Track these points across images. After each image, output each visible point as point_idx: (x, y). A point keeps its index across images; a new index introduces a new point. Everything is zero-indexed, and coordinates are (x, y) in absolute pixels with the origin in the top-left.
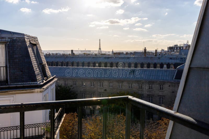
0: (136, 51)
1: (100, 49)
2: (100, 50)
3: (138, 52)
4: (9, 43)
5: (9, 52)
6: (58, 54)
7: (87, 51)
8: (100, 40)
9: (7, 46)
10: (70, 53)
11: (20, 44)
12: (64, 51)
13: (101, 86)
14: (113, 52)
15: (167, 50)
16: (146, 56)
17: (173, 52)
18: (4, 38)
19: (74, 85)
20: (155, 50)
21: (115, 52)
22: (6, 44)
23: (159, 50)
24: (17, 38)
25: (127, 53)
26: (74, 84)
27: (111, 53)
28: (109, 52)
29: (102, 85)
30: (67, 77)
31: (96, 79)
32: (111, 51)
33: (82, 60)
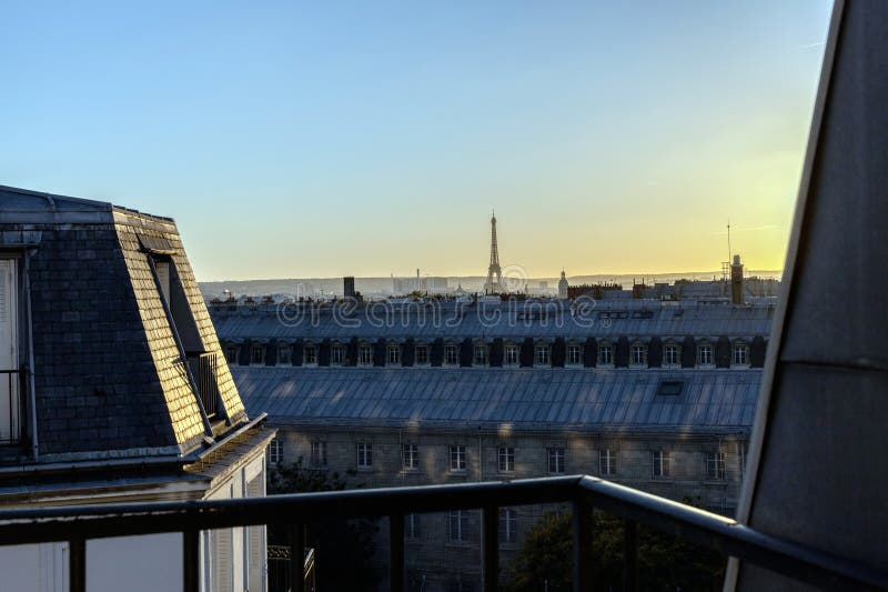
0: (688, 278)
1: (495, 267)
2: (495, 275)
3: (697, 283)
4: (35, 251)
5: (37, 297)
6: (278, 301)
7: (425, 281)
8: (494, 221)
9: (27, 265)
10: (340, 292)
11: (90, 254)
12: (307, 283)
14: (563, 281)
16: (741, 302)
18: (13, 230)
21: (578, 284)
22: (23, 256)
24: (77, 228)
25: (640, 290)
26: (362, 455)
27: (553, 290)
28: (544, 283)
29: (511, 459)
30: (323, 422)
31: (480, 428)
32: (552, 280)
33: (403, 331)
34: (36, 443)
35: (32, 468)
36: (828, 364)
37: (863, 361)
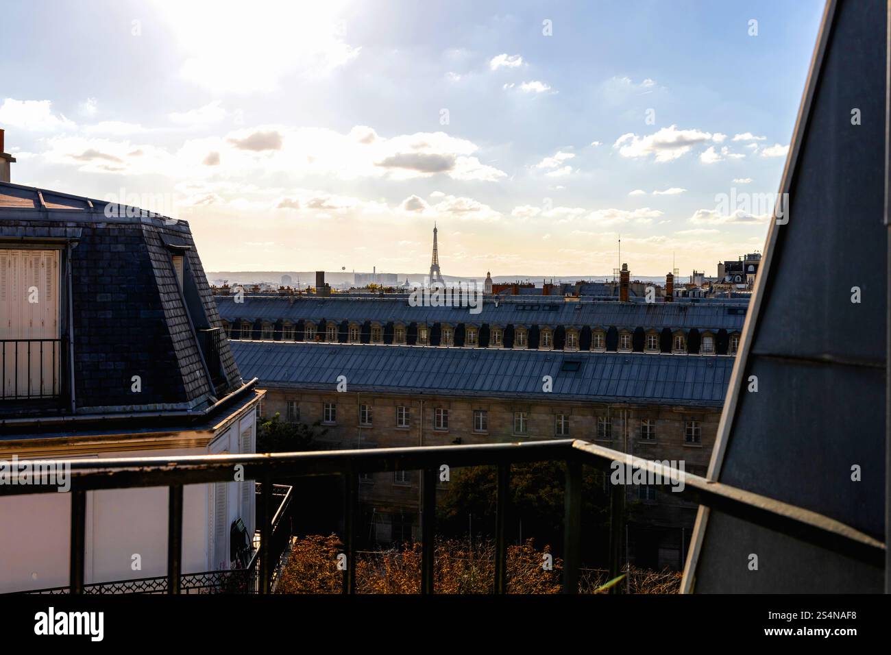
0: (586, 280)
1: (435, 267)
2: (435, 273)
3: (593, 284)
4: (77, 244)
5: (76, 280)
6: (263, 289)
7: (379, 275)
8: (435, 231)
9: (70, 255)
10: (313, 283)
11: (121, 248)
12: (286, 276)
13: (439, 425)
14: (489, 279)
15: (715, 275)
16: (627, 299)
17: (739, 286)
18: (59, 226)
19: (327, 418)
20: (665, 274)
21: (501, 282)
22: (67, 247)
23: (684, 276)
24: (110, 227)
25: (549, 288)
26: (327, 411)
28: (473, 281)
29: (445, 418)
30: (297, 385)
31: (421, 393)
32: (480, 279)
33: (363, 315)
34: (74, 398)
35: (71, 419)
36: (794, 358)
37: (827, 357)
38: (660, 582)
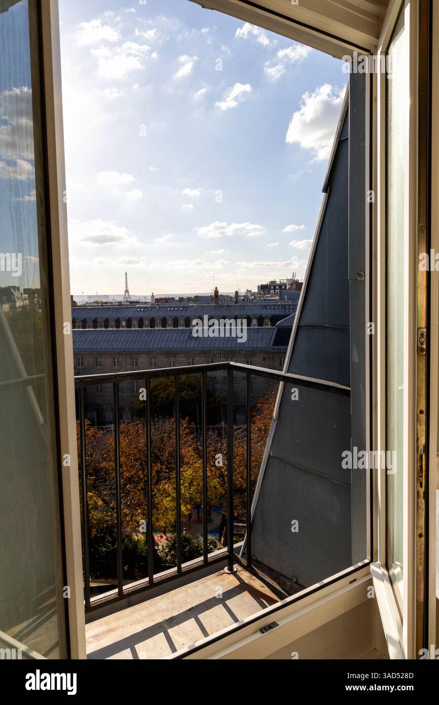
1: (127, 291)
2: (127, 294)
3: (202, 297)
7: (100, 296)
8: (126, 274)
13: (133, 365)
14: (153, 296)
15: (256, 291)
16: (218, 304)
17: (267, 295)
19: (79, 365)
20: (234, 291)
21: (159, 297)
23: (242, 292)
25: (181, 299)
26: (79, 362)
27: (149, 300)
28: (145, 297)
29: (136, 362)
31: (124, 351)
32: (149, 296)
33: (93, 316)
38: (238, 429)
